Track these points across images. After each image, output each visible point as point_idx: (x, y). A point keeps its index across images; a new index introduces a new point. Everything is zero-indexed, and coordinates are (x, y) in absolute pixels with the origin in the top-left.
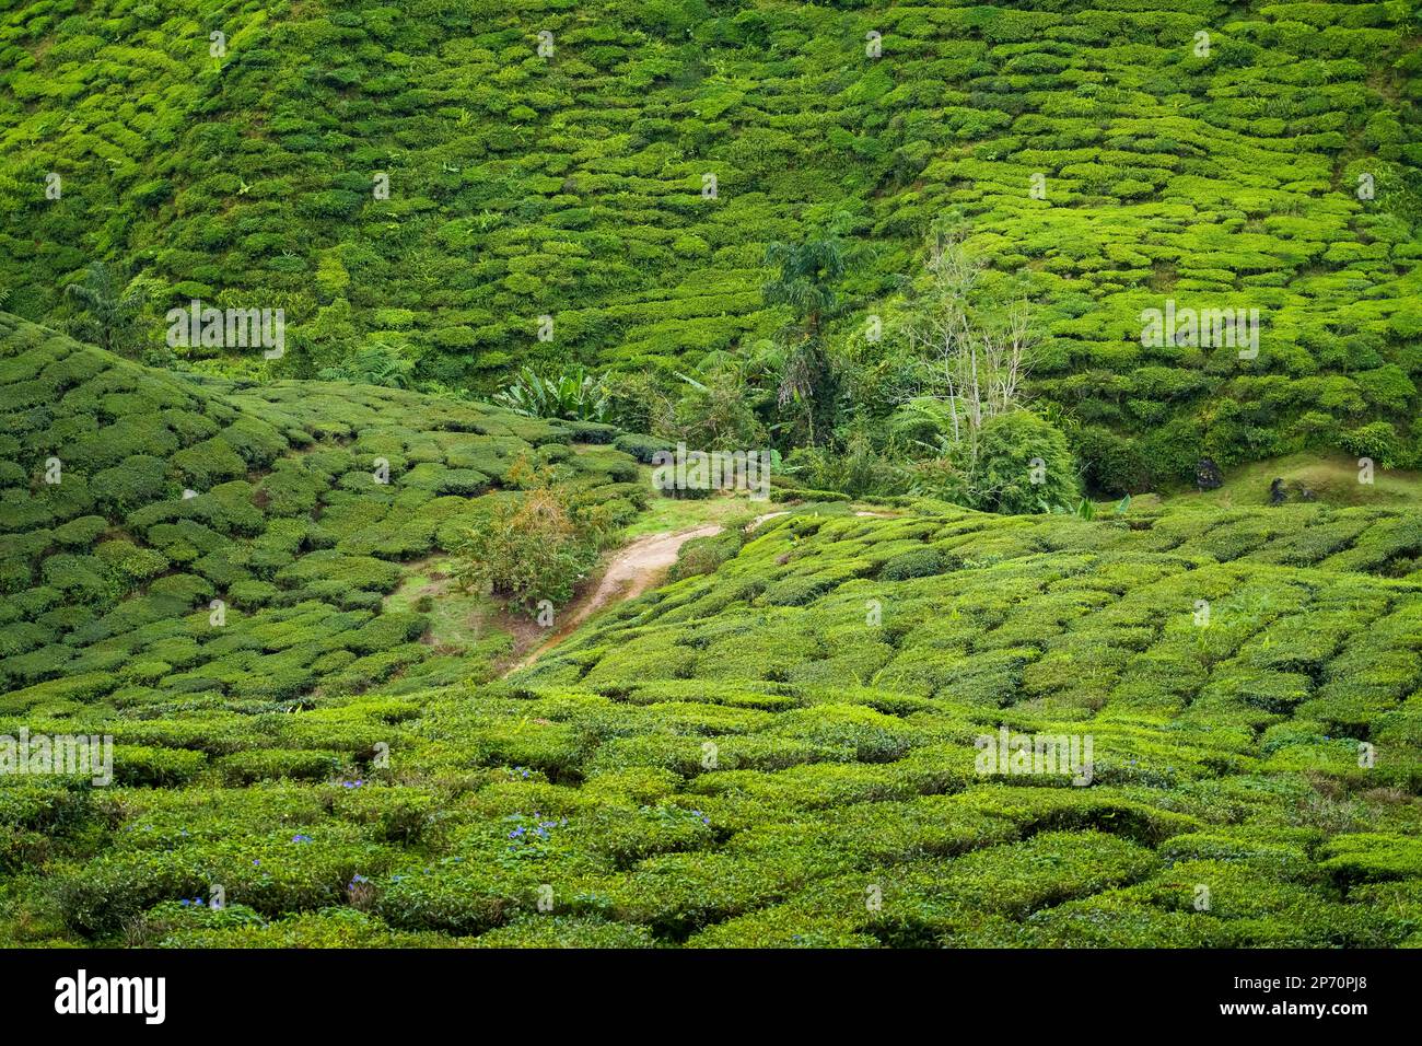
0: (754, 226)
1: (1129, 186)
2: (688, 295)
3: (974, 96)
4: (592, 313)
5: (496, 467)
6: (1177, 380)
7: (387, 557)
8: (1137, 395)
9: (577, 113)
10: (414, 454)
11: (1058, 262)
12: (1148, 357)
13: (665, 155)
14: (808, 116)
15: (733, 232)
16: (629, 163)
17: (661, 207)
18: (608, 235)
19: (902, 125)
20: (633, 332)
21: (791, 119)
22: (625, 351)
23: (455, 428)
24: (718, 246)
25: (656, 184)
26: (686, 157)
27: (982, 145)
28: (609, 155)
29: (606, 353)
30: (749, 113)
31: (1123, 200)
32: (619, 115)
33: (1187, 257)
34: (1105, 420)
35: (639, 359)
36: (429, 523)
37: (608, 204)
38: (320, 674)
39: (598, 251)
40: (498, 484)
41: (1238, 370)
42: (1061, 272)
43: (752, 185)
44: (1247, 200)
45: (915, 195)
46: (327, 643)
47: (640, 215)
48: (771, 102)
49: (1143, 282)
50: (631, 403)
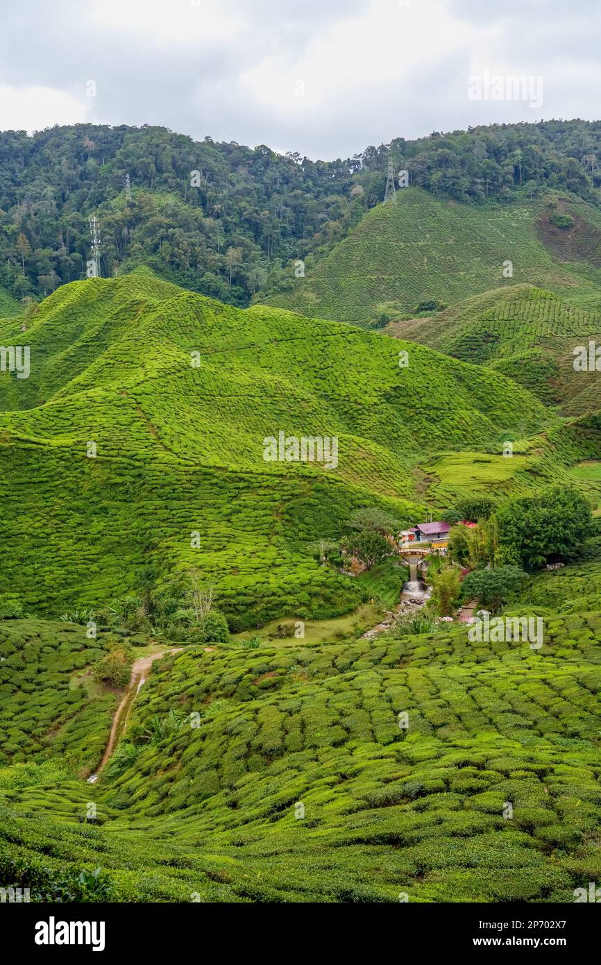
0: (112, 563)
1: (216, 547)
2: (96, 583)
3: (169, 524)
4: (70, 590)
5: (84, 642)
6: (249, 600)
7: (63, 672)
8: (238, 605)
9: (57, 534)
10: (60, 639)
11: (207, 569)
12: (239, 594)
13: (84, 545)
14: (121, 532)
15: (105, 565)
16: (74, 548)
17: (85, 559)
18: (72, 568)
19: (150, 533)
20: (82, 594)
21: (117, 533)
22: (80, 600)
23: (67, 631)
24: (102, 569)
25: (82, 553)
26: (90, 545)
27: (173, 538)
28: (68, 546)
29: (74, 601)
30: (105, 532)
31: (216, 550)
32: (69, 534)
33: (240, 566)
34: (231, 612)
35: (85, 602)
36: (72, 661)
37: (70, 559)
38: (60, 711)
39: (69, 573)
40: (86, 647)
41: (264, 596)
42: (208, 572)
43: (109, 552)
44: (249, 549)
45: (156, 552)
46: (60, 702)
47: (79, 562)
48: (111, 528)
49: (230, 573)
50: (102, 617)
